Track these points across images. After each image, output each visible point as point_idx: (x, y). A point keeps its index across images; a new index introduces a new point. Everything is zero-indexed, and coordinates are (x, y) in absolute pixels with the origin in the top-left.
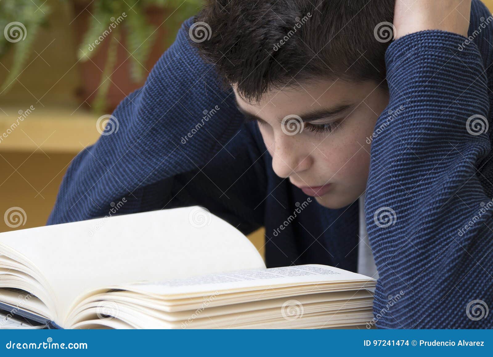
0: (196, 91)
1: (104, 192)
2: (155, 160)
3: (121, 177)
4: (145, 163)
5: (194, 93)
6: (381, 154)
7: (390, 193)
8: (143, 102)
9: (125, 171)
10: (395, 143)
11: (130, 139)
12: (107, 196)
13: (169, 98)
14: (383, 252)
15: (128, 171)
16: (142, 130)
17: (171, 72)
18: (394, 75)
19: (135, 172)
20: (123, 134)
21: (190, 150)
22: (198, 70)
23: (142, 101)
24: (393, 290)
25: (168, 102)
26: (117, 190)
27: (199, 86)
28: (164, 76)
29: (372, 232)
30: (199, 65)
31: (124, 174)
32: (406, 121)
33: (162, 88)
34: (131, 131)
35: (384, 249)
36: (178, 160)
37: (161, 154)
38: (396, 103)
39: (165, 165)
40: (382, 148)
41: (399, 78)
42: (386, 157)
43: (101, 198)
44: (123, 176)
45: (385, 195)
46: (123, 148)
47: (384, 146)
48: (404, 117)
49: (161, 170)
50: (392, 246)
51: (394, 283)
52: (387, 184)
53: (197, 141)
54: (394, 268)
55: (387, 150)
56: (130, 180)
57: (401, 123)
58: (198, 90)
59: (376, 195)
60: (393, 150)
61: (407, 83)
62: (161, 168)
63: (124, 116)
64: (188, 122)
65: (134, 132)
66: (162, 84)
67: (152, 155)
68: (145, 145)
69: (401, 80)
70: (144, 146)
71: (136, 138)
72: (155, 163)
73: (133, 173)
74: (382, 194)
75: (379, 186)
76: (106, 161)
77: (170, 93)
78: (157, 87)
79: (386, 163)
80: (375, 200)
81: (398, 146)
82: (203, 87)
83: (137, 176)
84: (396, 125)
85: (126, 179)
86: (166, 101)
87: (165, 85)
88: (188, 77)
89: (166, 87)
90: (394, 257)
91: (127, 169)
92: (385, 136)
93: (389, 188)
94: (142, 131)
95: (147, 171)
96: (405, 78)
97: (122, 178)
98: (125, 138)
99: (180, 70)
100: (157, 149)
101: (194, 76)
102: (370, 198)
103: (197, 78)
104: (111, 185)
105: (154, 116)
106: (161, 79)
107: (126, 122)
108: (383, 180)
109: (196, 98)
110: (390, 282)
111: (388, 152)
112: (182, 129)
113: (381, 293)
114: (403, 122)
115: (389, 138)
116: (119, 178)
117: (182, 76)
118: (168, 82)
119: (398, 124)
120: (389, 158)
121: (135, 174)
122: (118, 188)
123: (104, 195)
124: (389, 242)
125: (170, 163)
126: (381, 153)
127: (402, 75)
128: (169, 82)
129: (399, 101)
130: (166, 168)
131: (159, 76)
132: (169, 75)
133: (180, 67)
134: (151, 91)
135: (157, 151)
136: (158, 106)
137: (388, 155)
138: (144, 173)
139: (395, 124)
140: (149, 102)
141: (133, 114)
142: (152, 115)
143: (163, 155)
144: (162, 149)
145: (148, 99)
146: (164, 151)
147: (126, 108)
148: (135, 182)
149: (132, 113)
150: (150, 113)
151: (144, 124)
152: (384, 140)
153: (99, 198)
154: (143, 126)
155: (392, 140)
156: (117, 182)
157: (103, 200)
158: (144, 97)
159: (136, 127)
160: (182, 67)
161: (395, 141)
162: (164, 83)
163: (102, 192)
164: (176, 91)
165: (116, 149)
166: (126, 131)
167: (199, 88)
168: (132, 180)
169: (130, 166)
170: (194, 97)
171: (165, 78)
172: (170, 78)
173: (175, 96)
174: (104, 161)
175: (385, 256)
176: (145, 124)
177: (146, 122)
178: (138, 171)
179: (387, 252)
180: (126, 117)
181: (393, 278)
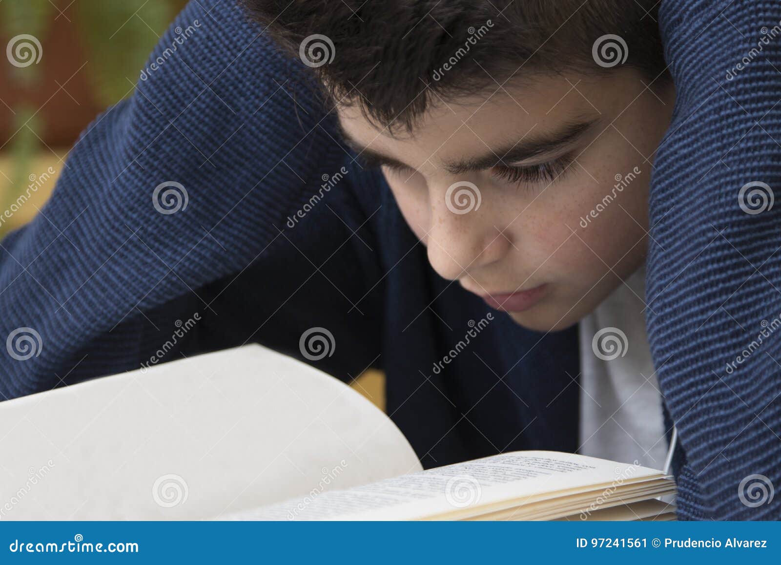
0: (247, 103)
1: (64, 326)
2: (169, 253)
3: (99, 292)
4: (149, 260)
5: (243, 109)
6: (678, 216)
7: (710, 297)
8: (135, 133)
9: (107, 279)
10: (710, 190)
11: (112, 212)
12: (72, 333)
13: (189, 121)
14: (701, 420)
15: (114, 279)
16: (138, 191)
17: (192, 68)
18: (690, 49)
19: (130, 281)
20: (95, 202)
21: (240, 226)
22: (248, 59)
23: (133, 130)
24: (730, 499)
25: (188, 130)
26: (93, 320)
27: (253, 93)
28: (175, 77)
29: (673, 380)
30: (251, 50)
31: (106, 285)
32: (730, 145)
33: (174, 101)
34: (114, 194)
35: (704, 414)
36: (218, 250)
37: (181, 240)
38: (702, 108)
39: (193, 262)
40: (677, 202)
41: (702, 55)
42: (691, 221)
43: (59, 339)
44: (103, 290)
45: (699, 301)
46: (98, 231)
47: (683, 198)
48: (723, 137)
49: (185, 272)
50: (720, 407)
51: (731, 485)
52: (699, 278)
53: (252, 208)
54: (728, 453)
55: (691, 207)
56: (119, 298)
57: (718, 149)
58: (250, 101)
59: (676, 301)
60: (706, 206)
61: (723, 64)
62: (184, 269)
63: (92, 163)
64: (232, 168)
65: (121, 197)
66: (173, 93)
67: (162, 243)
68: (146, 222)
69: (707, 59)
70: (145, 226)
71: (126, 209)
72: (171, 258)
73: (126, 284)
74: (690, 299)
75: (681, 282)
76: (61, 260)
77: (190, 112)
78: (163, 99)
79: (692, 234)
80: (675, 312)
81: (718, 198)
82: (261, 94)
83: (135, 289)
84: (708, 154)
85: (111, 298)
86: (184, 127)
87: (180, 94)
88: (229, 74)
89: (182, 99)
90: (727, 429)
91: (110, 275)
92: (683, 178)
93: (706, 286)
94: (138, 195)
95: (155, 276)
96: (718, 55)
97: (103, 295)
98: (102, 211)
99: (210, 61)
100: (172, 231)
101: (241, 72)
102: (661, 309)
103: (248, 77)
104: (78, 310)
105: (162, 162)
106: (169, 84)
107: (98, 176)
108: (690, 270)
109: (247, 117)
110: (722, 483)
111: (694, 210)
112: (221, 185)
113: (692, 503)
114: (724, 147)
115: (695, 181)
116: (95, 295)
117: (215, 73)
118: (185, 88)
119: (713, 151)
120: (700, 224)
121: (131, 285)
122: (94, 315)
123: (64, 332)
124: (713, 399)
125: (202, 258)
126: (677, 212)
127: (710, 49)
128: (188, 88)
129: (710, 103)
130: (195, 267)
131: (164, 75)
132: (186, 74)
133: (209, 55)
134: (151, 109)
135: (172, 234)
136: (169, 140)
137: (697, 217)
138: (149, 281)
139: (704, 151)
140: (148, 132)
141: (114, 159)
142: (157, 159)
143: (185, 242)
144: (183, 229)
145: (146, 127)
146: (187, 232)
147: (95, 148)
148: (131, 302)
149: (110, 157)
150: (153, 156)
151: (140, 180)
152: (681, 185)
153: (53, 340)
154: (140, 184)
155: (702, 186)
156: (90, 303)
157: (63, 342)
158: (137, 123)
159: (124, 187)
160: (213, 55)
161: (711, 186)
162: (176, 91)
163: (59, 325)
164: (203, 106)
165: (83, 234)
166: (100, 195)
167: (253, 97)
168: (124, 299)
169: (117, 269)
170: (243, 117)
171: (178, 81)
172: (189, 79)
173: (202, 116)
174: (56, 260)
175: (707, 429)
176: (144, 178)
177: (144, 174)
178: (137, 279)
179: (710, 420)
180: (97, 166)
181: (728, 473)
